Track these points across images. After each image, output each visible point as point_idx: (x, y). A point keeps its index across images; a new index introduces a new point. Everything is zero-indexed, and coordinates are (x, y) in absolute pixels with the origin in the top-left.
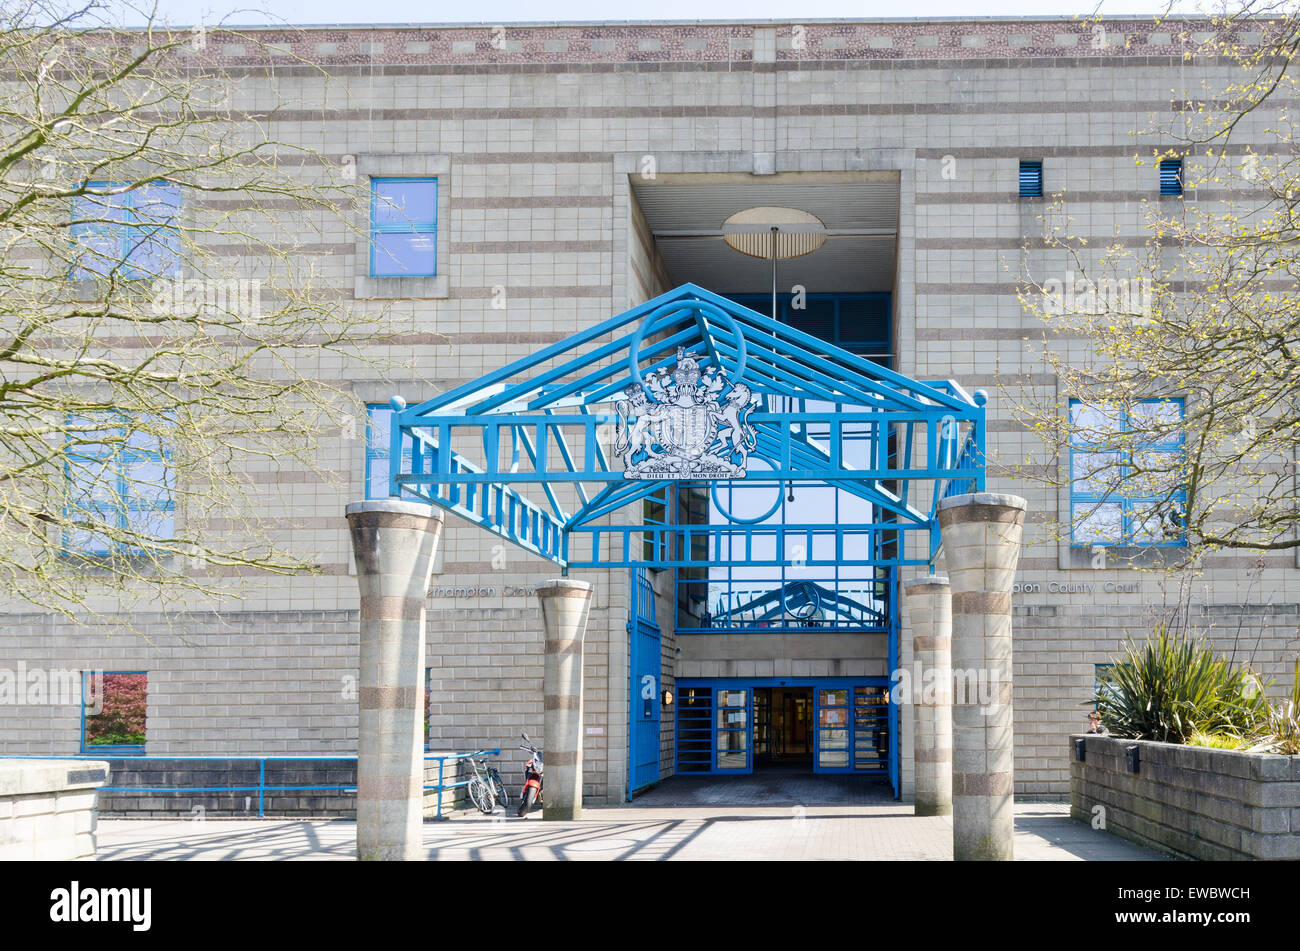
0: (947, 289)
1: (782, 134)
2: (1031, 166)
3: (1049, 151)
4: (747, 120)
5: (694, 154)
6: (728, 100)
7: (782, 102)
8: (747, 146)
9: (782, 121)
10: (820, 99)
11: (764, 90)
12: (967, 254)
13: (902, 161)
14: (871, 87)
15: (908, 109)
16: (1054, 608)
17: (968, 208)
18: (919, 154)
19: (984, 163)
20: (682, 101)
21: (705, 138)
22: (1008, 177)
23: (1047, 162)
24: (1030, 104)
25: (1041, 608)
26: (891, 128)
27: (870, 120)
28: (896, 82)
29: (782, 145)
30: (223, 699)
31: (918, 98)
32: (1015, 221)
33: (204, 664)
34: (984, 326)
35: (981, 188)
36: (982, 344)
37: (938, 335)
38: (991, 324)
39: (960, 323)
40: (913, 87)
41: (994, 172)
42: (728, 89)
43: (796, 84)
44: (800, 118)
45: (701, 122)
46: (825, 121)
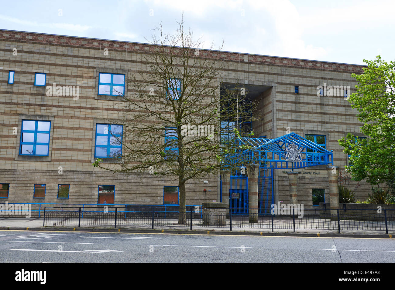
0: (282, 111)
1: (250, 77)
2: (297, 87)
3: (300, 85)
4: (243, 73)
5: (233, 79)
6: (240, 69)
7: (250, 70)
8: (243, 78)
9: (250, 74)
10: (257, 70)
11: (246, 67)
12: (286, 104)
13: (273, 84)
14: (267, 69)
15: (274, 74)
16: (304, 177)
17: (285, 95)
18: (277, 83)
19: (288, 86)
20: (231, 68)
21: (235, 76)
22: (293, 90)
23: (300, 87)
24: (296, 75)
25: (302, 177)
26: (271, 78)
27: (267, 76)
28: (272, 69)
29: (250, 79)
30: (133, 192)
31: (276, 72)
32: (294, 98)
33: (129, 184)
34: (289, 119)
35: (288, 91)
36: (289, 122)
37: (281, 120)
38: (290, 118)
39: (284, 118)
40: (275, 70)
41: (290, 88)
42: (239, 67)
43: (252, 67)
44: (253, 74)
45: (234, 73)
46: (258, 75)
